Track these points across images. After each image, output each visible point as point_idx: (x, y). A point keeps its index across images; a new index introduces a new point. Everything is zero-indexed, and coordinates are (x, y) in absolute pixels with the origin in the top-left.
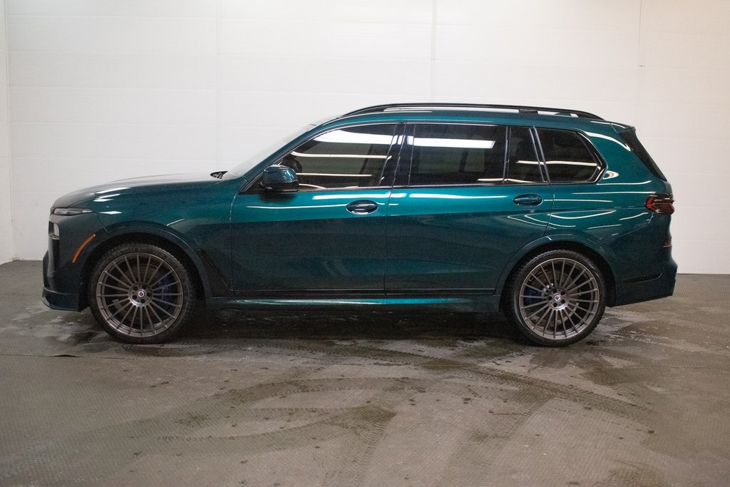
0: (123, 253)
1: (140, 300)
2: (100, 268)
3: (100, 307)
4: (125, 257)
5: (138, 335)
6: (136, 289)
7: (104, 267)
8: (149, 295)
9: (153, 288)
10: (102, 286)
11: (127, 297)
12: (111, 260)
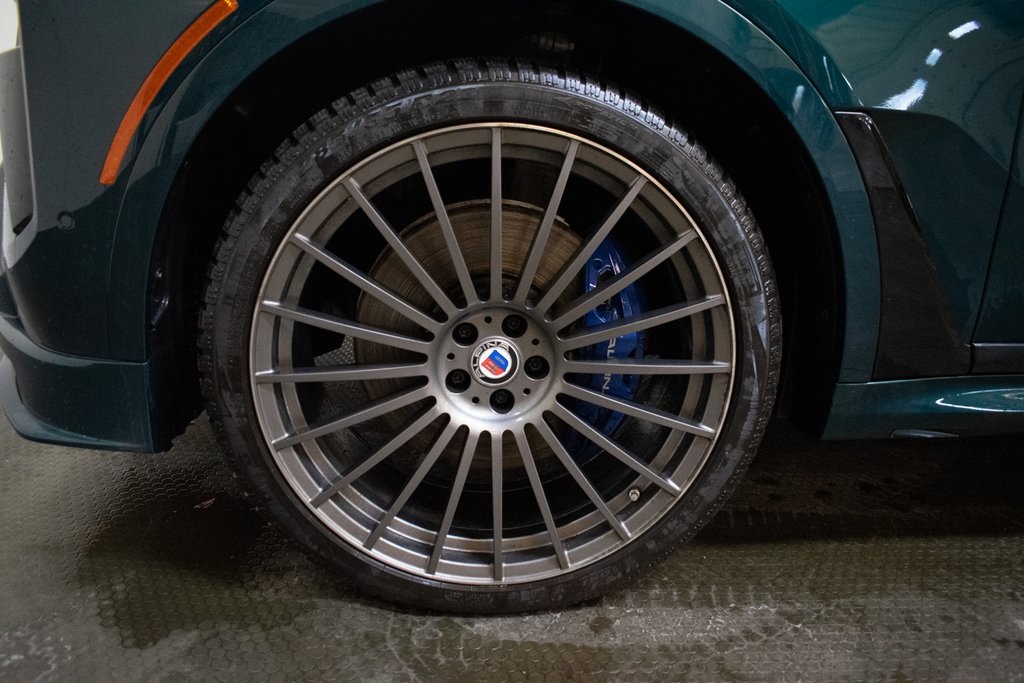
0: (408, 127)
1: (486, 398)
2: (270, 213)
3: (274, 436)
4: (421, 150)
5: (475, 577)
6: (467, 335)
7: (292, 212)
8: (537, 368)
9: (566, 333)
10: (278, 319)
11: (422, 381)
12: (332, 169)
